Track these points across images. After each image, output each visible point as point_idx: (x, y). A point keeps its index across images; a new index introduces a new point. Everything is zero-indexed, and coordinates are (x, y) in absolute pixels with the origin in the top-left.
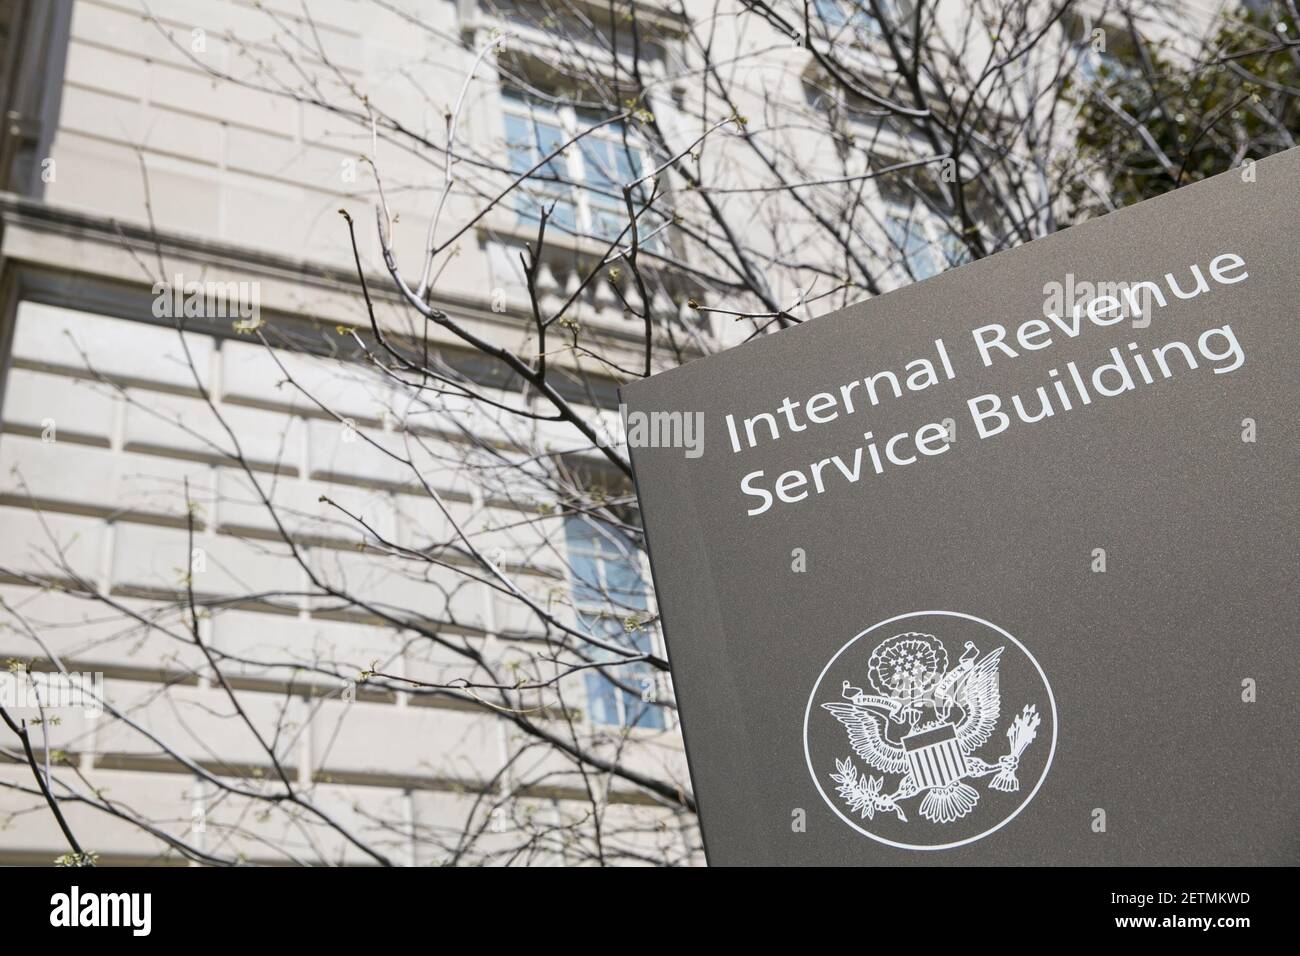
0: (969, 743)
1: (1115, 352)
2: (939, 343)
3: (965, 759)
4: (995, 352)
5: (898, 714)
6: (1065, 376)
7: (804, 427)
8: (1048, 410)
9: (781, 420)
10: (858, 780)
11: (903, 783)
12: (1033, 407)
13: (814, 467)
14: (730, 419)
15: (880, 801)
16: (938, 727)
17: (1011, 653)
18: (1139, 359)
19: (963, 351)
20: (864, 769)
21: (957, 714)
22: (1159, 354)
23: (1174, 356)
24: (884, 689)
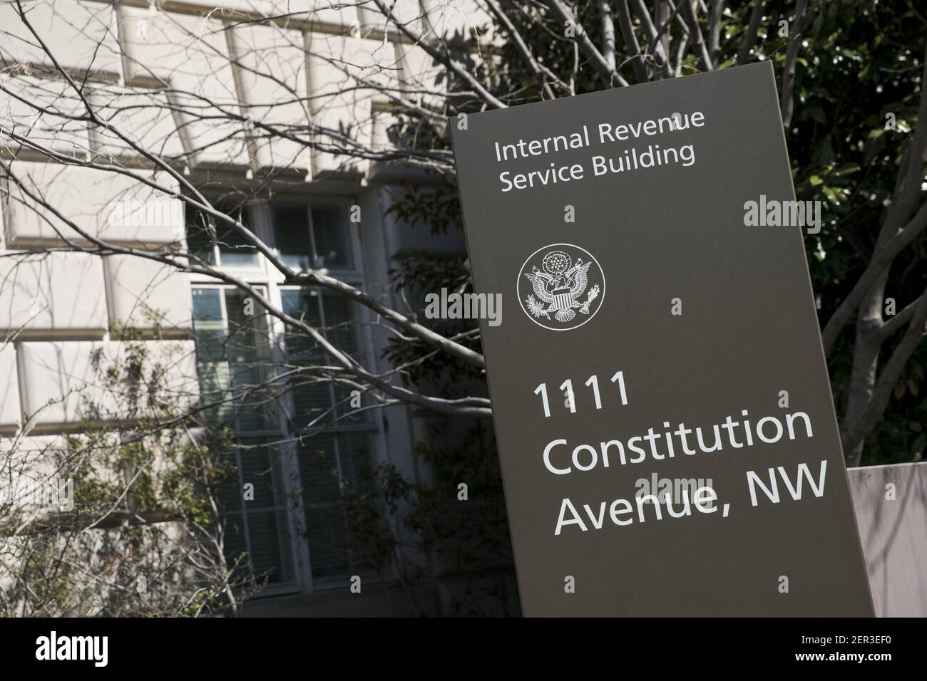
0: (575, 295)
1: (650, 148)
2: (585, 127)
3: (573, 301)
4: (606, 136)
5: (552, 281)
6: (630, 155)
7: (527, 155)
8: (622, 168)
9: (518, 149)
10: (535, 303)
11: (550, 306)
12: (617, 167)
13: (530, 174)
14: (497, 144)
15: (542, 312)
16: (565, 288)
17: (594, 264)
18: (658, 152)
19: (594, 134)
20: (538, 300)
21: (572, 285)
22: (666, 152)
23: (671, 154)
24: (548, 271)
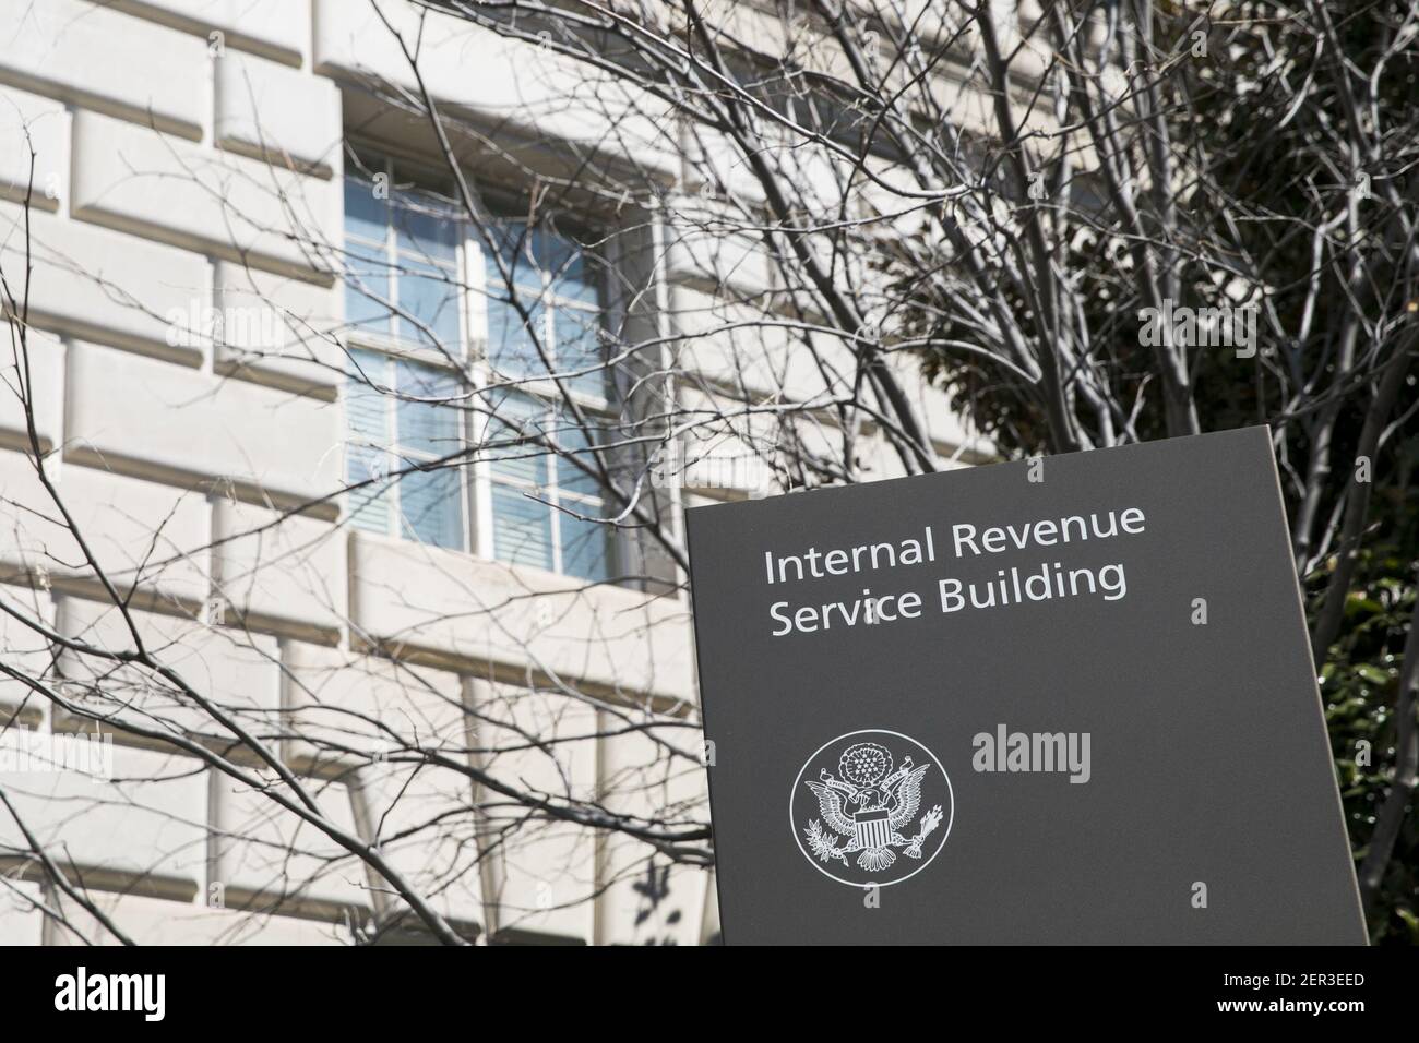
0: (896, 824)
1: (1045, 567)
2: (928, 529)
3: (892, 833)
4: (965, 546)
5: (854, 797)
6: (1008, 578)
7: (822, 575)
8: (992, 601)
9: (806, 564)
10: (822, 835)
11: (850, 842)
12: (982, 597)
13: (824, 607)
14: (769, 555)
15: (834, 851)
16: (878, 809)
17: (934, 770)
18: (1059, 576)
19: (944, 541)
20: (827, 829)
21: (891, 804)
22: (1073, 576)
23: (1082, 580)
24: (848, 779)
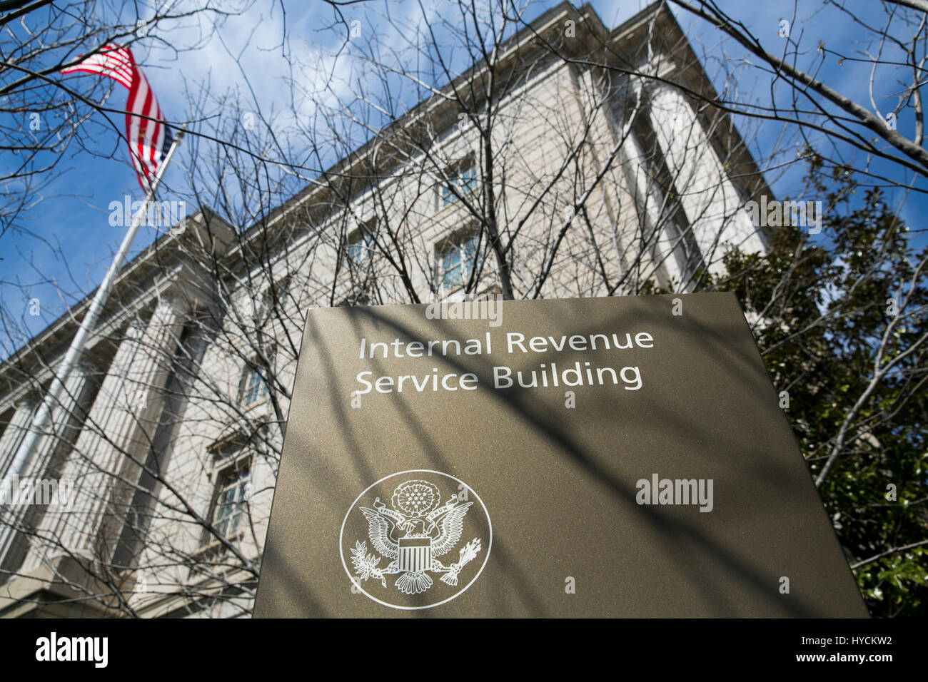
0: (437, 551)
1: (577, 364)
2: (488, 335)
3: (432, 560)
4: (515, 347)
5: (402, 525)
6: (549, 370)
8: (534, 384)
9: (391, 349)
10: (366, 556)
11: (391, 565)
12: (528, 380)
13: (400, 378)
14: (364, 341)
15: (374, 571)
16: (422, 537)
17: (476, 507)
18: (589, 371)
19: (499, 342)
20: (371, 550)
21: (434, 533)
22: (600, 372)
23: (607, 375)
24: (398, 508)
